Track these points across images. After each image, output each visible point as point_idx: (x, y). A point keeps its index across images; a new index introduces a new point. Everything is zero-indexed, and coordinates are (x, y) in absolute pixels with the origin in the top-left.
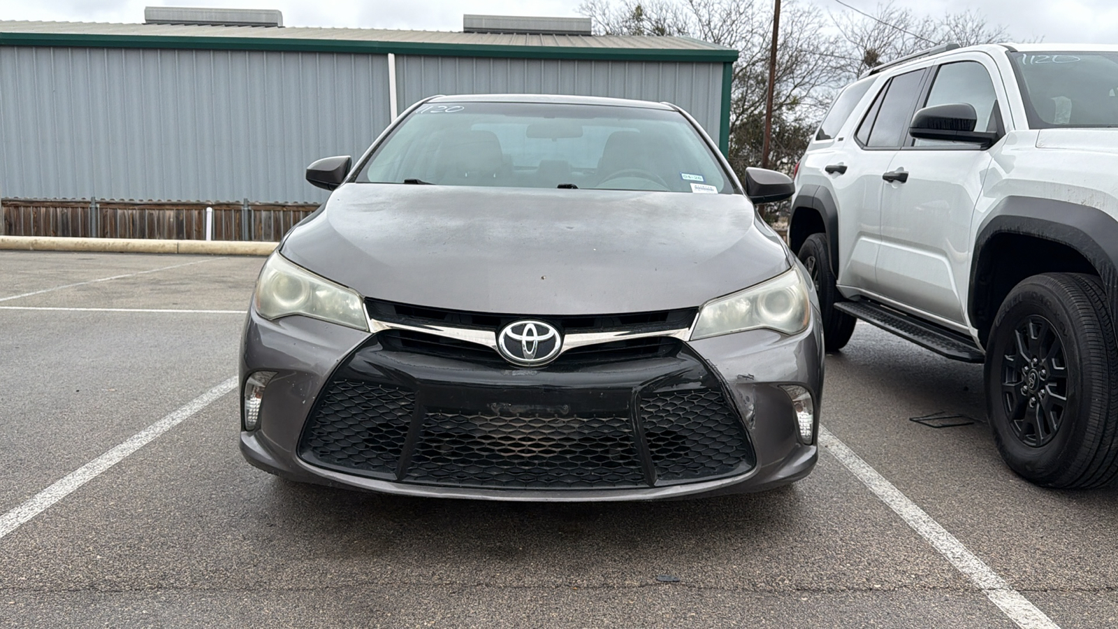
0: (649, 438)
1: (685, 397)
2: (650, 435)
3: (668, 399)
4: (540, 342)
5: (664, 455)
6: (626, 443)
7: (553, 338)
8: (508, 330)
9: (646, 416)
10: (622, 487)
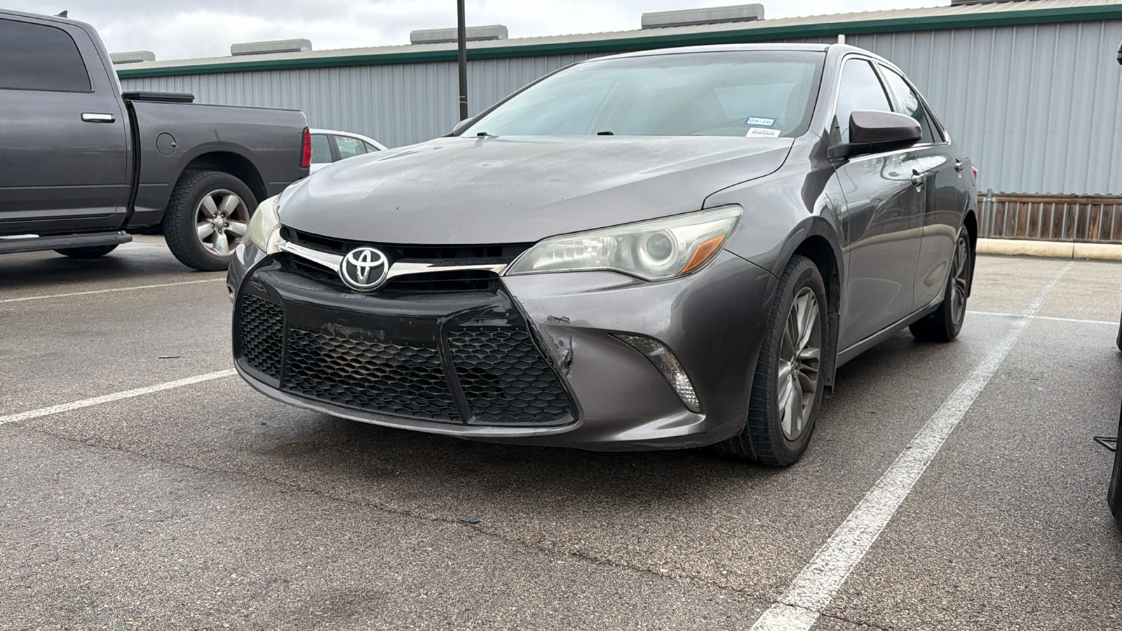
0: (460, 374)
1: (491, 334)
2: (460, 370)
3: (474, 334)
4: (372, 268)
5: (477, 393)
6: (438, 375)
7: (382, 264)
8: (350, 256)
9: (454, 350)
10: (441, 420)
